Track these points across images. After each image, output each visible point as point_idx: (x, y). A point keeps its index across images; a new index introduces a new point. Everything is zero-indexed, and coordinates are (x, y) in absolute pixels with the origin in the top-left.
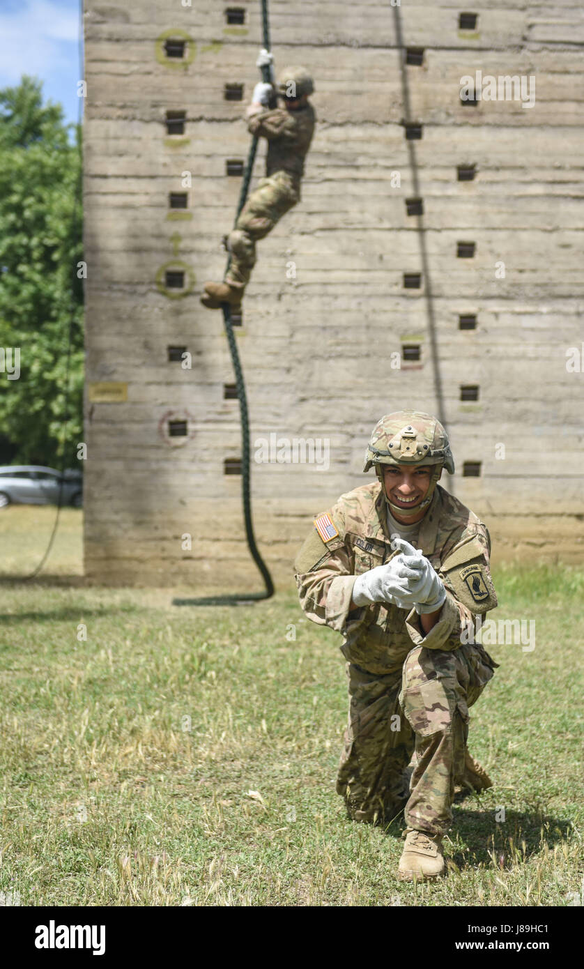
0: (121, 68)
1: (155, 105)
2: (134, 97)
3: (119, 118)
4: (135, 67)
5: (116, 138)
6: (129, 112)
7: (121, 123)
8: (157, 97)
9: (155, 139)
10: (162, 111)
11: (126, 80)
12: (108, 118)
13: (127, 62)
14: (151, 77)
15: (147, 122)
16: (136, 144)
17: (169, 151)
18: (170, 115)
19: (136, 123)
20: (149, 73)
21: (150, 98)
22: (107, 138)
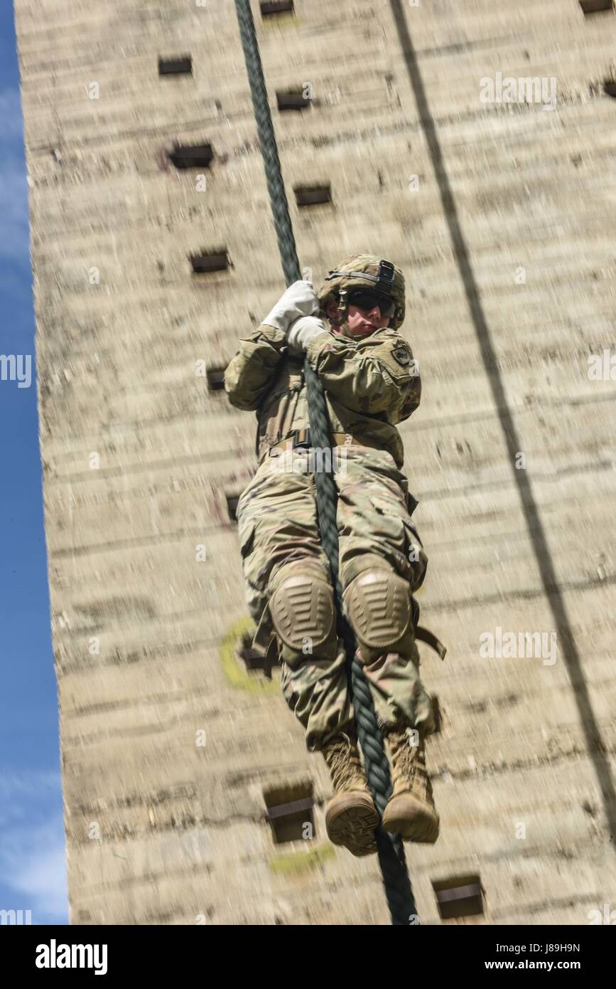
0: (148, 714)
1: (237, 780)
2: (184, 773)
3: (152, 827)
4: (179, 709)
5: (150, 877)
6: (178, 809)
7: (160, 838)
8: (239, 763)
9: (247, 860)
10: (256, 791)
11: (159, 739)
12: (127, 833)
13: (161, 699)
14: (221, 721)
15: (222, 824)
16: (201, 882)
17: (284, 884)
18: (273, 797)
19: (194, 833)
20: (215, 713)
21: (221, 767)
22: (127, 882)
